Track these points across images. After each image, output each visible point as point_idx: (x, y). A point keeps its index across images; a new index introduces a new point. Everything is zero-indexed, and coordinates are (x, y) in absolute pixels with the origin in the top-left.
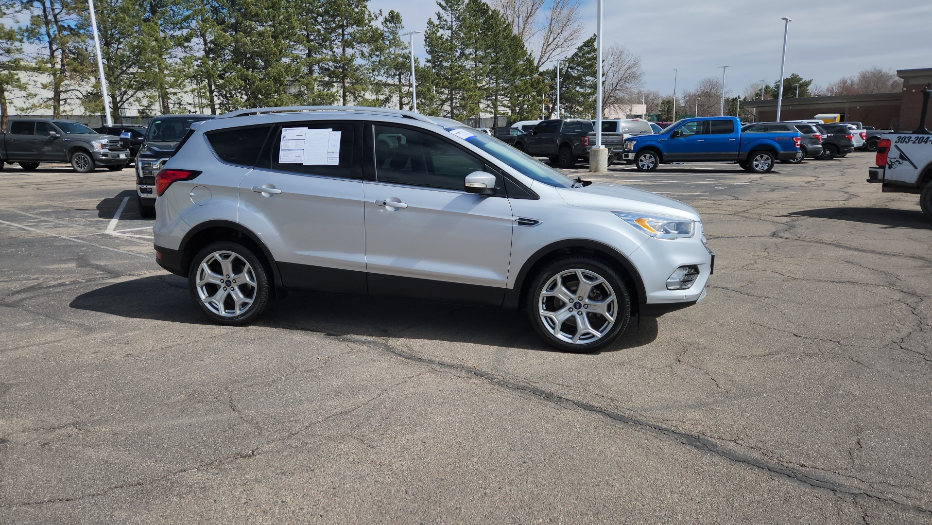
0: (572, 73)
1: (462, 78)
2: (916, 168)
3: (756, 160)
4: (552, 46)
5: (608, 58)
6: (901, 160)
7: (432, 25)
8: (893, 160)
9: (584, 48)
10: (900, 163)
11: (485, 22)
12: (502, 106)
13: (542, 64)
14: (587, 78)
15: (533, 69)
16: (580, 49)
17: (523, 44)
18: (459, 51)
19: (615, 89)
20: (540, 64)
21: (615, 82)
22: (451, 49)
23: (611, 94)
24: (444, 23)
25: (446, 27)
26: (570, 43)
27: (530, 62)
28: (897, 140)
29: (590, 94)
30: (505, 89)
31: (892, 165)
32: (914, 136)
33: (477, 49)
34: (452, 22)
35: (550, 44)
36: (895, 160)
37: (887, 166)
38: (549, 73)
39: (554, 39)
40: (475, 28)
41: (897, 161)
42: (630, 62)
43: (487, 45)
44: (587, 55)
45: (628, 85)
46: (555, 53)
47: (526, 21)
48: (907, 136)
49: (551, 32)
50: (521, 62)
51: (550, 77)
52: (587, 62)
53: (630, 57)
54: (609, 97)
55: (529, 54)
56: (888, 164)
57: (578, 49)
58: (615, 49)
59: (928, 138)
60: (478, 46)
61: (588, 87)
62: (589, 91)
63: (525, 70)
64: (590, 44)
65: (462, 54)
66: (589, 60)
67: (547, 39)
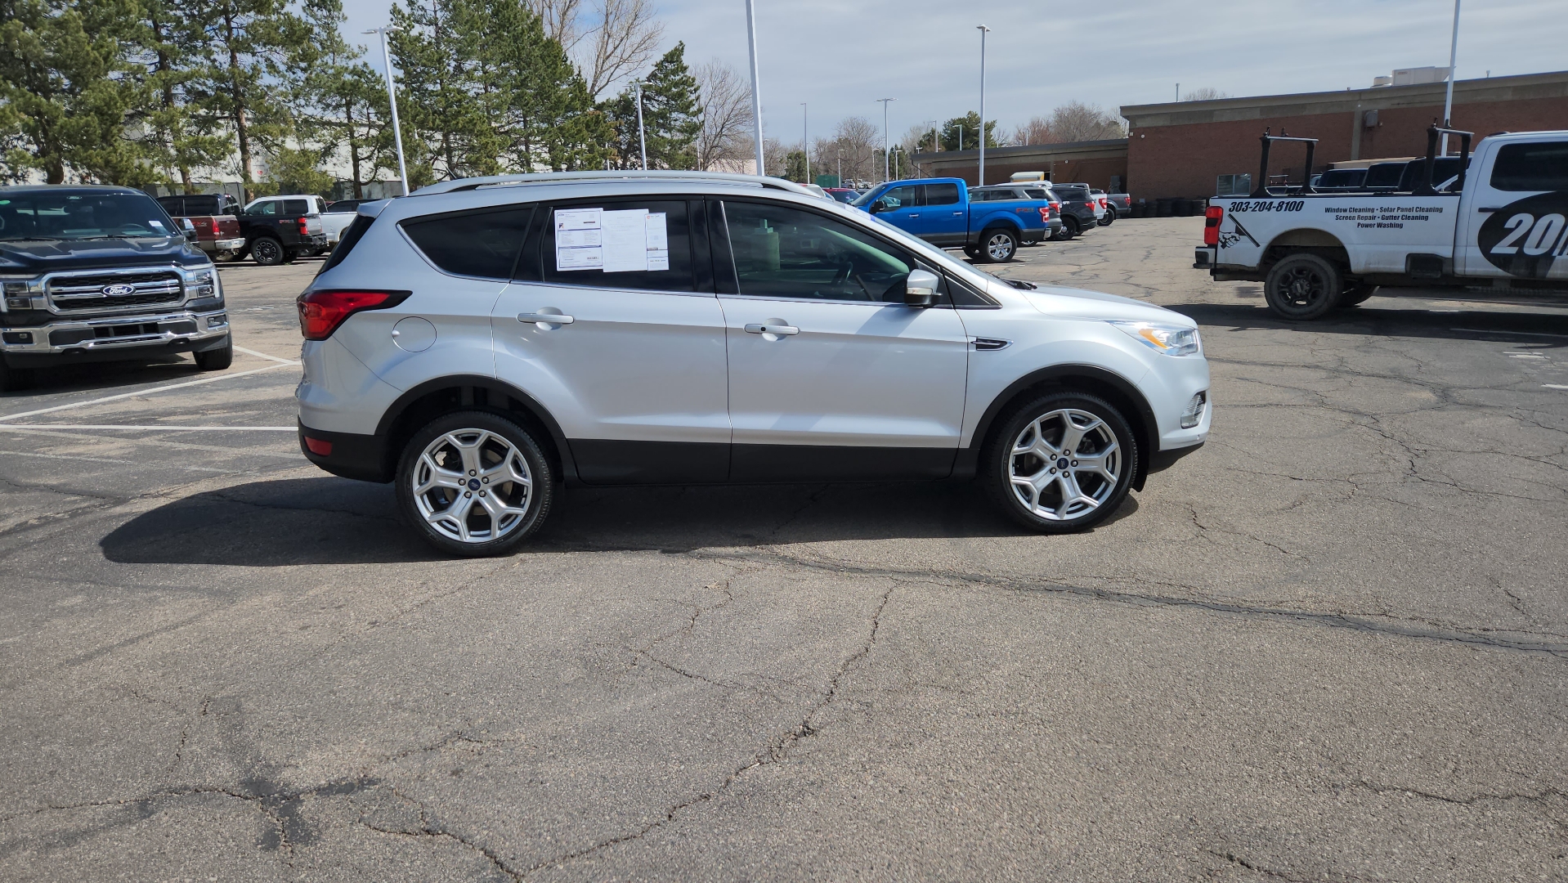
0: (650, 106)
1: (467, 113)
2: (1258, 245)
3: (992, 244)
4: (613, 60)
5: (705, 83)
6: (1237, 235)
7: (400, 16)
8: (1227, 236)
9: (666, 64)
10: (1236, 240)
11: (495, 14)
12: (541, 161)
13: (599, 90)
14: (674, 115)
15: (586, 99)
16: (660, 66)
17: (565, 55)
18: (453, 64)
19: (720, 135)
20: (596, 89)
21: (720, 123)
22: (440, 60)
23: (716, 142)
24: (420, 12)
25: (424, 21)
26: (642, 56)
27: (579, 86)
28: (1231, 207)
29: (683, 142)
30: (542, 132)
31: (1226, 242)
32: (1253, 201)
33: (485, 61)
34: (435, 12)
35: (610, 55)
36: (1230, 236)
37: (1220, 244)
38: (611, 107)
39: (615, 48)
40: (479, 24)
41: (1233, 237)
42: (740, 90)
43: (504, 54)
44: (672, 76)
45: (741, 128)
46: (618, 72)
47: (564, 14)
48: (1244, 201)
49: (609, 36)
50: (565, 87)
51: (613, 112)
52: (673, 89)
53: (739, 81)
54: (712, 147)
55: (576, 72)
56: (1221, 242)
57: (656, 66)
58: (715, 67)
59: (1271, 203)
60: (488, 56)
61: (679, 131)
62: (679, 136)
63: (573, 99)
64: (674, 56)
65: (459, 69)
66: (676, 85)
67: (602, 47)
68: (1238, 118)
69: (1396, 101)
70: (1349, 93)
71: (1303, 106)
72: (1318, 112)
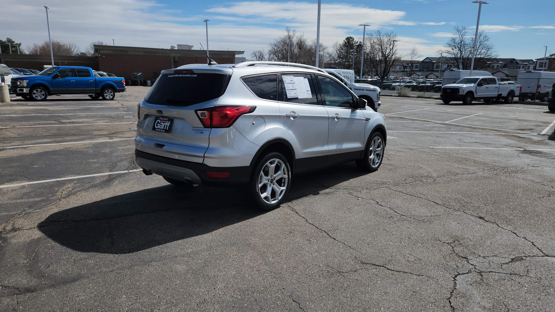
3: (106, 93)
68: (136, 54)
69: (182, 54)
70: (163, 49)
71: (156, 52)
72: (161, 55)
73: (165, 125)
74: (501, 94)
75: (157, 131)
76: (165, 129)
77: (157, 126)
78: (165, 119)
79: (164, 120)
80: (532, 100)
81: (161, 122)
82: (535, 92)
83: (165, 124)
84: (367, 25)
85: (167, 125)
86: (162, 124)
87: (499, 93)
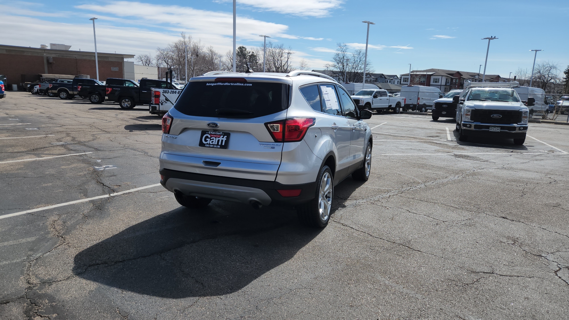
2: (173, 105)
6: (166, 101)
8: (163, 101)
10: (166, 103)
28: (163, 91)
32: (170, 90)
37: (160, 104)
41: (165, 101)
48: (167, 90)
56: (161, 103)
69: (57, 55)
73: (219, 141)
74: (391, 106)
75: (207, 147)
76: (220, 144)
77: (206, 141)
78: (219, 134)
79: (216, 135)
80: (412, 111)
81: (211, 137)
82: (416, 104)
83: (219, 139)
84: (267, 37)
85: (222, 141)
86: (213, 139)
87: (390, 104)
